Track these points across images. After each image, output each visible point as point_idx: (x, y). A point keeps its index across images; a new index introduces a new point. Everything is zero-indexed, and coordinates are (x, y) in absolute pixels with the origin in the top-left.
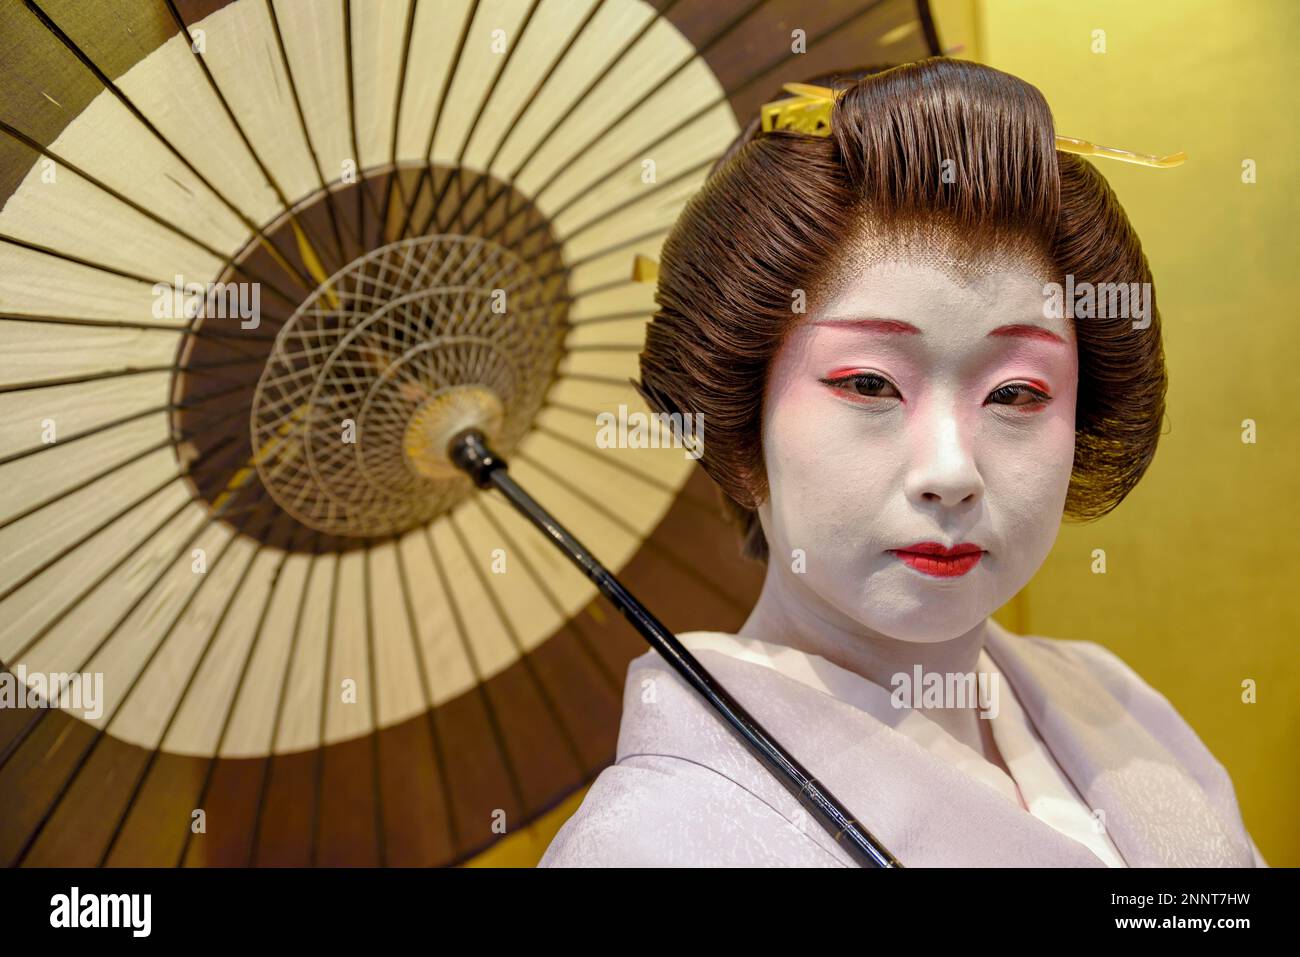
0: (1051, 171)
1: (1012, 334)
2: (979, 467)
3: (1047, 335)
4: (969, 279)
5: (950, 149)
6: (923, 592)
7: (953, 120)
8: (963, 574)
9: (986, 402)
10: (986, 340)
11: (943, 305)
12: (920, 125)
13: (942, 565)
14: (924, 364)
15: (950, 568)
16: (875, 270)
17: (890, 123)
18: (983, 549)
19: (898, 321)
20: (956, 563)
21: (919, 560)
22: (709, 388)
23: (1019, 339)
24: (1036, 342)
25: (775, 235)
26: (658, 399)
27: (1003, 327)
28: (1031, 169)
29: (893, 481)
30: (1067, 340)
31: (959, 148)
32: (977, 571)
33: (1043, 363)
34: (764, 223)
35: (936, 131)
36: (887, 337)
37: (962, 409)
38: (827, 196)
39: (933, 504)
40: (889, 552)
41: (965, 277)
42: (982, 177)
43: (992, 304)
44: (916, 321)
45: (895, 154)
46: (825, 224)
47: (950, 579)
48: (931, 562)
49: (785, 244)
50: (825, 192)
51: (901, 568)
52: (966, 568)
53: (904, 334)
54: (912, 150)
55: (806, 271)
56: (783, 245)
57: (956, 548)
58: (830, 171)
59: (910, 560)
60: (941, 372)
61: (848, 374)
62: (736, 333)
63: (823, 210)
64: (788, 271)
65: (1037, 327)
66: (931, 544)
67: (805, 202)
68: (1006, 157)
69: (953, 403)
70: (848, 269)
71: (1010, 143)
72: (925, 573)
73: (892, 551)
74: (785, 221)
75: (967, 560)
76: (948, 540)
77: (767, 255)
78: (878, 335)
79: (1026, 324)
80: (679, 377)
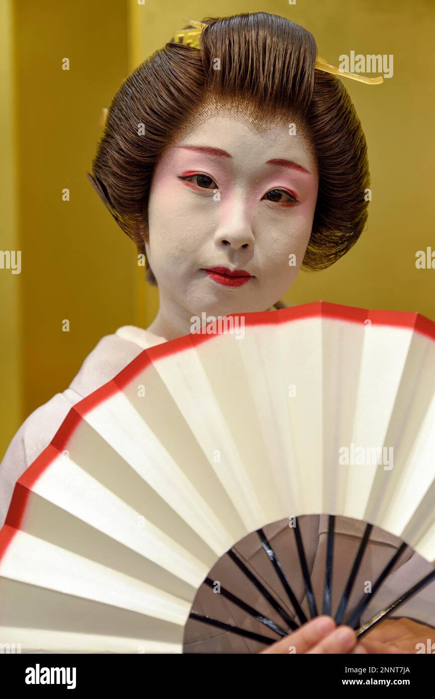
0: (310, 79)
1: (280, 164)
2: (254, 232)
3: (299, 168)
4: (259, 130)
5: (256, 59)
6: (217, 293)
7: (261, 44)
8: (239, 286)
9: (263, 198)
10: (266, 166)
11: (244, 144)
12: (243, 45)
13: (227, 280)
14: (231, 174)
15: (232, 282)
16: (212, 120)
17: (227, 42)
18: (251, 275)
19: (220, 150)
20: (236, 280)
21: (216, 276)
22: (120, 176)
23: (283, 167)
24: (292, 170)
25: (161, 97)
26: (97, 183)
27: (274, 160)
28: (299, 76)
29: (208, 233)
30: (311, 171)
31: (261, 60)
32: (247, 286)
33: (294, 181)
34: (157, 90)
35: (250, 48)
36: (214, 157)
37: (248, 200)
38: (192, 79)
39: (227, 247)
40: (202, 270)
41: (258, 129)
42: (271, 76)
43: (271, 146)
44: (229, 151)
45: (227, 59)
46: (188, 94)
47: (231, 287)
48: (222, 278)
49: (166, 102)
50: (192, 77)
51: (208, 280)
52: (240, 284)
53: (223, 157)
54: (236, 57)
55: (175, 117)
56: (164, 102)
57: (236, 272)
58: (197, 66)
59: (212, 275)
60: (240, 180)
61: (192, 174)
62: (137, 147)
63: (187, 85)
64: (165, 116)
65: (293, 163)
66: (223, 268)
67: (179, 80)
68: (286, 68)
69: (245, 196)
70: (198, 119)
71: (290, 60)
72: (218, 282)
73: (203, 269)
74: (167, 89)
75: (242, 280)
76: (232, 267)
77: (155, 107)
78: (209, 156)
79: (288, 160)
80: (107, 170)
